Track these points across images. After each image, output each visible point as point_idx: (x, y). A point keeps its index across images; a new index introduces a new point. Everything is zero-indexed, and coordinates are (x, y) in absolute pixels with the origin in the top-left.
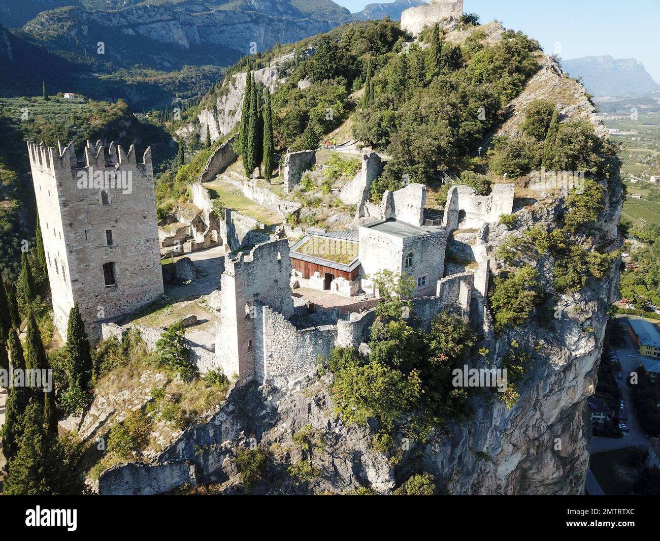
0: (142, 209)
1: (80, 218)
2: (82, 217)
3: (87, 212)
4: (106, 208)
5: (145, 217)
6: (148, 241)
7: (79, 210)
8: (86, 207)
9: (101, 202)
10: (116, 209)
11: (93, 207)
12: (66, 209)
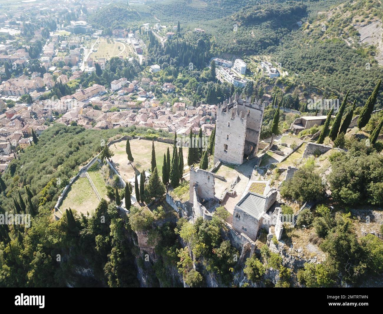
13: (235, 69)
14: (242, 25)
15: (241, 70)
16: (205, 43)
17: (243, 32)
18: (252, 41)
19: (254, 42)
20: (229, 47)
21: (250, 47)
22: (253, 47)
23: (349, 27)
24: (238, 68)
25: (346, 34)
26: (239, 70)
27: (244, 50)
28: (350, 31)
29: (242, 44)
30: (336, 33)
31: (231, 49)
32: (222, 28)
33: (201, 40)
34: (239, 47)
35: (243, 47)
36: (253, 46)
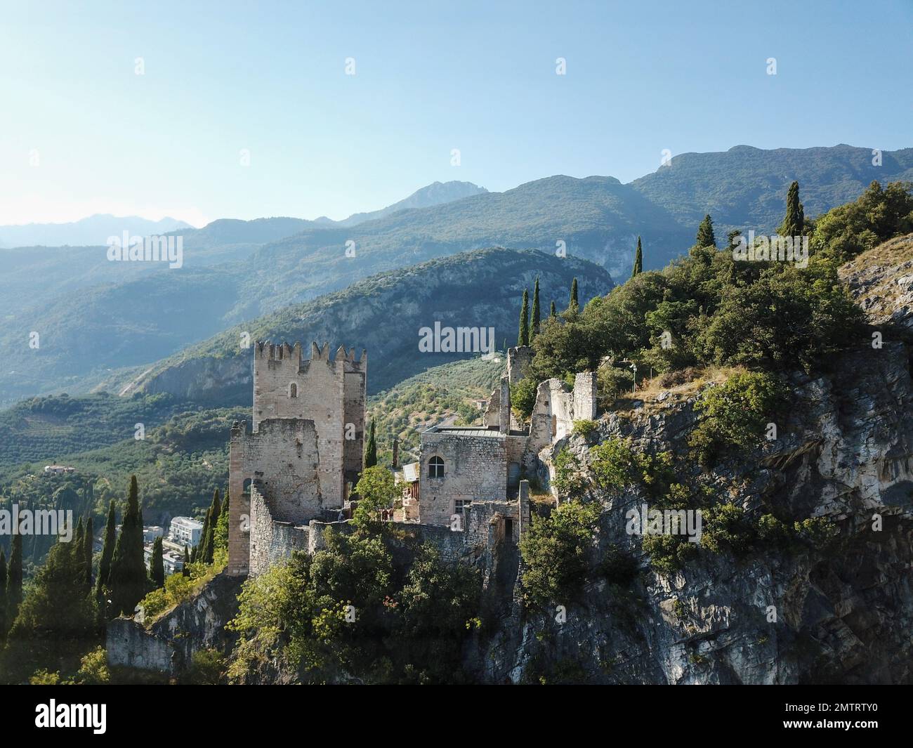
0: (327, 407)
1: (269, 407)
2: (270, 407)
3: (276, 403)
4: (294, 401)
5: (329, 416)
6: (330, 442)
7: (270, 400)
8: (276, 398)
9: (289, 395)
10: (302, 404)
11: (282, 398)
12: (259, 397)
13: (175, 541)
14: (175, 451)
15: (190, 538)
16: (77, 496)
17: (180, 463)
18: (210, 477)
19: (214, 478)
20: (151, 494)
21: (206, 488)
22: (212, 489)
23: (406, 431)
24: (182, 536)
25: (406, 443)
26: (187, 540)
27: (192, 497)
28: (410, 437)
29: (184, 485)
30: (387, 443)
31: (156, 496)
32: (126, 459)
33: (67, 489)
34: (177, 490)
35: (190, 489)
36: (214, 486)
